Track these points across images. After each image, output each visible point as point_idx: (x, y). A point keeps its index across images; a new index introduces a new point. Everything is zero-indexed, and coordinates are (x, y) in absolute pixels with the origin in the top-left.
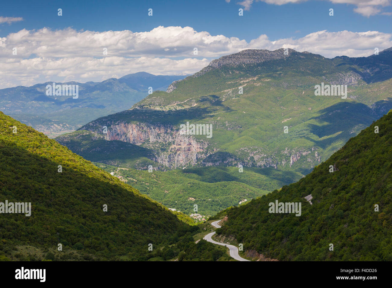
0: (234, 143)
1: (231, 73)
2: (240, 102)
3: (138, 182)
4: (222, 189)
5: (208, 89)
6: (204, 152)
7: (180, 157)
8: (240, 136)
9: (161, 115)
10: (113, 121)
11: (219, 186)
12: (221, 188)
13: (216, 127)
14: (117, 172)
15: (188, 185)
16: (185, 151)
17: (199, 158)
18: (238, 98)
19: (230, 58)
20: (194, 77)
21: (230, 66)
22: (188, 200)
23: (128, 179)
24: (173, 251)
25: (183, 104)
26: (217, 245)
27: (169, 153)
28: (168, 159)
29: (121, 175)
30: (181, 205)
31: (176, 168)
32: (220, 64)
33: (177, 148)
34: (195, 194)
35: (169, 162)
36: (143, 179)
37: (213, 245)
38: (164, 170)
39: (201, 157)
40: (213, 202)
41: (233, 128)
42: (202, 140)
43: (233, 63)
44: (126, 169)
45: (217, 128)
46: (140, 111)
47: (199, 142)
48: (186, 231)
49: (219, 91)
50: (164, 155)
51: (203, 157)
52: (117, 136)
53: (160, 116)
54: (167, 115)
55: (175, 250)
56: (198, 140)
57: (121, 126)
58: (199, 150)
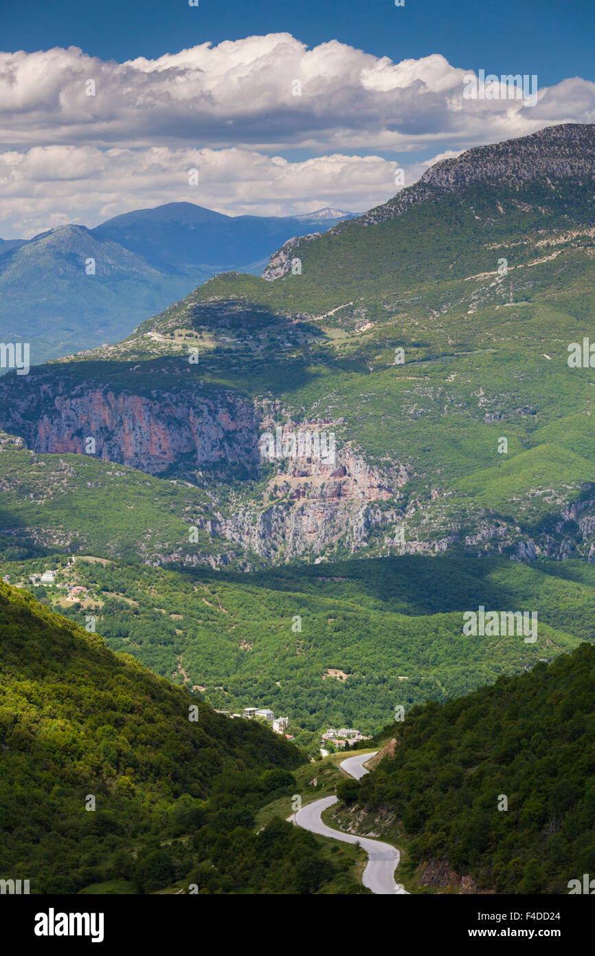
0: (508, 472)
1: (501, 209)
2: (531, 320)
3: (143, 609)
4: (451, 641)
5: (417, 269)
6: (395, 500)
7: (304, 518)
8: (528, 446)
9: (238, 364)
10: (62, 384)
11: (441, 628)
12: (449, 634)
13: (441, 410)
14: (65, 572)
15: (327, 625)
16: (323, 496)
17: (377, 523)
18: (525, 303)
19: (500, 154)
20: (366, 225)
21: (498, 184)
22: (324, 678)
23: (105, 598)
24: (169, 860)
25: (320, 323)
26: (332, 840)
27: (266, 505)
28: (259, 528)
29: (80, 584)
30: (296, 696)
31: (291, 559)
32: (463, 177)
33: (294, 486)
34: (351, 658)
35: (263, 537)
36: (162, 598)
37: (317, 839)
38: (245, 565)
39: (384, 519)
40: (417, 688)
41: (503, 416)
42: (389, 458)
43: (509, 172)
44: (98, 560)
45: (443, 412)
46: (163, 347)
47: (378, 463)
48: (247, 790)
49: (455, 276)
50: (246, 510)
51: (390, 520)
52: (75, 438)
53: (236, 368)
54: (262, 362)
55: (179, 857)
56: (372, 458)
57: (90, 401)
58: (375, 495)
